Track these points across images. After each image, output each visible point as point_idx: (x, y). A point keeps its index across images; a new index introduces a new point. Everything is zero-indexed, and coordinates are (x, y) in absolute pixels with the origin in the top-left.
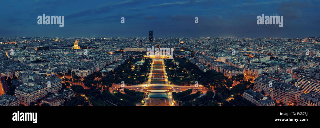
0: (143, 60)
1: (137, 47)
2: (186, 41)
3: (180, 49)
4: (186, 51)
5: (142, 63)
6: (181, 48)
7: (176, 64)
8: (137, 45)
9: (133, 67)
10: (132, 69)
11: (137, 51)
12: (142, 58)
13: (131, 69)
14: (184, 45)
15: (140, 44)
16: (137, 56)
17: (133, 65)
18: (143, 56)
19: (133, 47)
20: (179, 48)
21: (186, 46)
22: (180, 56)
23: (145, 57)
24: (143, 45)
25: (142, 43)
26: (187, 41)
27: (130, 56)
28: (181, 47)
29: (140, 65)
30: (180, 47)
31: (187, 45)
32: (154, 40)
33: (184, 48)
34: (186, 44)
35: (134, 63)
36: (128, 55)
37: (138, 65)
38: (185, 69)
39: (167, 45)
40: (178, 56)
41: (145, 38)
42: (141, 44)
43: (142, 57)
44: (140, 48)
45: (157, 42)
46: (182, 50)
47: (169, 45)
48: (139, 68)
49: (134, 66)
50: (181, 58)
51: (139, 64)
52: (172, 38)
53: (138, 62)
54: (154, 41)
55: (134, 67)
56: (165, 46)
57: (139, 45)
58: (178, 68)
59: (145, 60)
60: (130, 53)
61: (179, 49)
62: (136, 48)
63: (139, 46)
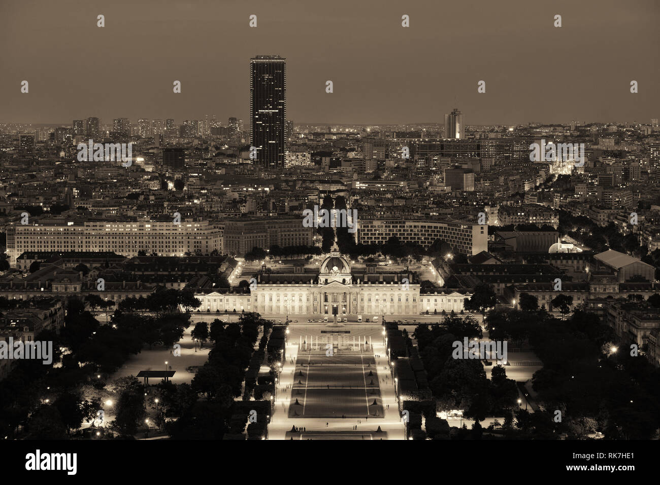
0: (195, 334)
1: (134, 220)
2: (606, 153)
3: (547, 228)
4: (599, 256)
5: (190, 369)
6: (554, 221)
7: (510, 376)
8: (135, 196)
9: (96, 406)
10: (93, 429)
11: (142, 253)
12: (185, 320)
13: (86, 424)
14: (580, 193)
15: (164, 186)
16: (141, 304)
17: (100, 386)
18: (197, 303)
19: (100, 218)
20: (532, 219)
21: (604, 205)
22: (543, 302)
23: (214, 307)
24: (191, 197)
25: (186, 177)
26: (611, 161)
27: (74, 304)
28: (556, 212)
29: (168, 390)
30: (539, 211)
31: (615, 198)
32: (297, 148)
33: (582, 221)
34: (607, 184)
35: (109, 371)
36: (49, 288)
37: (148, 387)
38: (591, 422)
39: (421, 189)
40: (528, 302)
41: (213, 131)
42: (179, 184)
43: (183, 309)
44: (163, 227)
45: (326, 161)
46: (565, 246)
47: (445, 196)
48: (158, 419)
49: (111, 394)
50: (557, 314)
51: (159, 379)
52: (465, 131)
53: (144, 354)
54: (291, 160)
55: (109, 403)
56: (401, 203)
57: (160, 199)
58: (522, 414)
59: (213, 335)
60: (71, 276)
61: (533, 227)
62: (133, 227)
63: (159, 205)
